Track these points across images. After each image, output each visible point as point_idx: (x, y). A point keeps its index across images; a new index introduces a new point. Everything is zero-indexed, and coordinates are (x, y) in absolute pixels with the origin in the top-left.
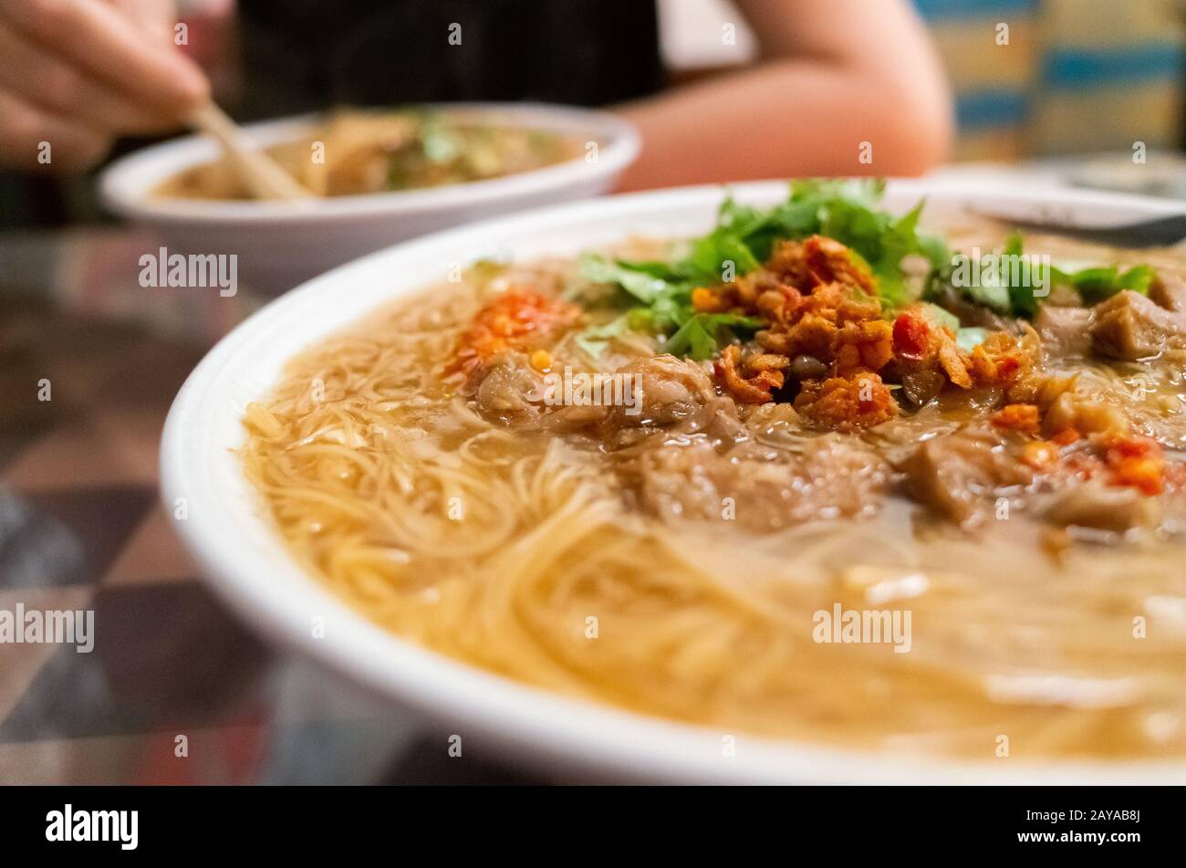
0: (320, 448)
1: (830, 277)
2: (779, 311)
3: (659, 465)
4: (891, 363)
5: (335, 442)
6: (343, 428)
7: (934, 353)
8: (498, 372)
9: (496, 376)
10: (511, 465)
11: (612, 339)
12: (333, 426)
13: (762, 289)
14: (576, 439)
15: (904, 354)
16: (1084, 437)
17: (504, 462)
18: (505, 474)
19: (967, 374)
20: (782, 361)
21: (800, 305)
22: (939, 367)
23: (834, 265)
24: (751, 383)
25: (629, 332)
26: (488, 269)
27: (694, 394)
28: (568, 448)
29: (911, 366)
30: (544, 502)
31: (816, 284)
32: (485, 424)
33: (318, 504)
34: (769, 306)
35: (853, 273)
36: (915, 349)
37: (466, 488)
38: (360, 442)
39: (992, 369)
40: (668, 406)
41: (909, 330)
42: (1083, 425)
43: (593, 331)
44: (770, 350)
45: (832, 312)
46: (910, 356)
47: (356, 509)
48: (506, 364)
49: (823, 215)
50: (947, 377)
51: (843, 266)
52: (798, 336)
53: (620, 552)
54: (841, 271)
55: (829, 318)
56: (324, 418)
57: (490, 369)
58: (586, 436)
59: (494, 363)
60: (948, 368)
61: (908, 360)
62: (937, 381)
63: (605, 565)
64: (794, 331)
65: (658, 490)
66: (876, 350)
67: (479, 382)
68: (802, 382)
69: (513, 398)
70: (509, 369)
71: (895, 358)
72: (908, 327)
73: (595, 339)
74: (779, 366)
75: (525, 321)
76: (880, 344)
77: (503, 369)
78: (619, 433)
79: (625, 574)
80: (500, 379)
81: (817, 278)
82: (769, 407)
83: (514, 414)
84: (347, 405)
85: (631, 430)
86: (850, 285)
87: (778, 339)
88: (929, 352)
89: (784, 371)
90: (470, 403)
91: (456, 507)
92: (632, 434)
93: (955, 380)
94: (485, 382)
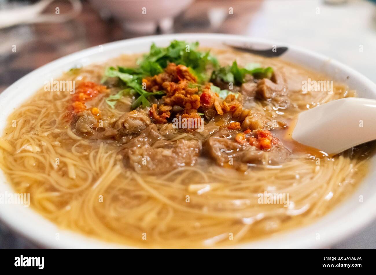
0: (24, 154)
1: (183, 77)
2: (169, 89)
3: (134, 152)
4: (201, 107)
5: (28, 151)
6: (31, 144)
7: (213, 103)
8: (82, 118)
9: (81, 120)
10: (89, 154)
11: (118, 100)
12: (28, 144)
13: (164, 80)
14: (109, 141)
15: (205, 104)
16: (252, 131)
17: (86, 153)
18: (87, 158)
19: (222, 111)
20: (170, 108)
21: (175, 89)
22: (214, 108)
23: (184, 74)
24: (160, 117)
25: (123, 97)
26: (75, 72)
27: (144, 123)
28: (106, 145)
29: (207, 108)
30: (100, 169)
31: (180, 80)
32: (79, 138)
33: (26, 177)
34: (166, 87)
35: (190, 76)
36: (207, 102)
37: (75, 165)
38: (38, 149)
39: (228, 109)
40: (136, 128)
41: (206, 97)
42: (252, 127)
43: (112, 97)
44: (166, 104)
45: (184, 91)
46: (206, 105)
47: (39, 176)
48: (84, 116)
49: (182, 53)
50: (217, 112)
51: (187, 74)
52: (174, 100)
53: (124, 184)
54: (187, 75)
55: (183, 94)
56: (24, 141)
57: (79, 117)
58: (112, 140)
59: (80, 115)
60: (217, 109)
61: (206, 106)
62: (214, 112)
63: (120, 190)
64: (173, 98)
65: (134, 161)
66: (196, 104)
67: (76, 122)
68: (176, 115)
69: (88, 128)
70: (85, 117)
71: (202, 105)
72: (205, 96)
73: (112, 100)
74: (169, 110)
75: (89, 95)
76: (196, 102)
77: (83, 117)
78: (122, 138)
79: (126, 192)
80: (82, 121)
81: (180, 78)
82: (166, 125)
83: (89, 134)
84: (31, 134)
85: (125, 137)
86: (189, 80)
87: (168, 100)
88: (211, 103)
89: (170, 111)
90: (73, 130)
91: (72, 172)
92: (126, 138)
93: (219, 113)
94: (77, 122)
